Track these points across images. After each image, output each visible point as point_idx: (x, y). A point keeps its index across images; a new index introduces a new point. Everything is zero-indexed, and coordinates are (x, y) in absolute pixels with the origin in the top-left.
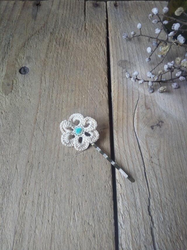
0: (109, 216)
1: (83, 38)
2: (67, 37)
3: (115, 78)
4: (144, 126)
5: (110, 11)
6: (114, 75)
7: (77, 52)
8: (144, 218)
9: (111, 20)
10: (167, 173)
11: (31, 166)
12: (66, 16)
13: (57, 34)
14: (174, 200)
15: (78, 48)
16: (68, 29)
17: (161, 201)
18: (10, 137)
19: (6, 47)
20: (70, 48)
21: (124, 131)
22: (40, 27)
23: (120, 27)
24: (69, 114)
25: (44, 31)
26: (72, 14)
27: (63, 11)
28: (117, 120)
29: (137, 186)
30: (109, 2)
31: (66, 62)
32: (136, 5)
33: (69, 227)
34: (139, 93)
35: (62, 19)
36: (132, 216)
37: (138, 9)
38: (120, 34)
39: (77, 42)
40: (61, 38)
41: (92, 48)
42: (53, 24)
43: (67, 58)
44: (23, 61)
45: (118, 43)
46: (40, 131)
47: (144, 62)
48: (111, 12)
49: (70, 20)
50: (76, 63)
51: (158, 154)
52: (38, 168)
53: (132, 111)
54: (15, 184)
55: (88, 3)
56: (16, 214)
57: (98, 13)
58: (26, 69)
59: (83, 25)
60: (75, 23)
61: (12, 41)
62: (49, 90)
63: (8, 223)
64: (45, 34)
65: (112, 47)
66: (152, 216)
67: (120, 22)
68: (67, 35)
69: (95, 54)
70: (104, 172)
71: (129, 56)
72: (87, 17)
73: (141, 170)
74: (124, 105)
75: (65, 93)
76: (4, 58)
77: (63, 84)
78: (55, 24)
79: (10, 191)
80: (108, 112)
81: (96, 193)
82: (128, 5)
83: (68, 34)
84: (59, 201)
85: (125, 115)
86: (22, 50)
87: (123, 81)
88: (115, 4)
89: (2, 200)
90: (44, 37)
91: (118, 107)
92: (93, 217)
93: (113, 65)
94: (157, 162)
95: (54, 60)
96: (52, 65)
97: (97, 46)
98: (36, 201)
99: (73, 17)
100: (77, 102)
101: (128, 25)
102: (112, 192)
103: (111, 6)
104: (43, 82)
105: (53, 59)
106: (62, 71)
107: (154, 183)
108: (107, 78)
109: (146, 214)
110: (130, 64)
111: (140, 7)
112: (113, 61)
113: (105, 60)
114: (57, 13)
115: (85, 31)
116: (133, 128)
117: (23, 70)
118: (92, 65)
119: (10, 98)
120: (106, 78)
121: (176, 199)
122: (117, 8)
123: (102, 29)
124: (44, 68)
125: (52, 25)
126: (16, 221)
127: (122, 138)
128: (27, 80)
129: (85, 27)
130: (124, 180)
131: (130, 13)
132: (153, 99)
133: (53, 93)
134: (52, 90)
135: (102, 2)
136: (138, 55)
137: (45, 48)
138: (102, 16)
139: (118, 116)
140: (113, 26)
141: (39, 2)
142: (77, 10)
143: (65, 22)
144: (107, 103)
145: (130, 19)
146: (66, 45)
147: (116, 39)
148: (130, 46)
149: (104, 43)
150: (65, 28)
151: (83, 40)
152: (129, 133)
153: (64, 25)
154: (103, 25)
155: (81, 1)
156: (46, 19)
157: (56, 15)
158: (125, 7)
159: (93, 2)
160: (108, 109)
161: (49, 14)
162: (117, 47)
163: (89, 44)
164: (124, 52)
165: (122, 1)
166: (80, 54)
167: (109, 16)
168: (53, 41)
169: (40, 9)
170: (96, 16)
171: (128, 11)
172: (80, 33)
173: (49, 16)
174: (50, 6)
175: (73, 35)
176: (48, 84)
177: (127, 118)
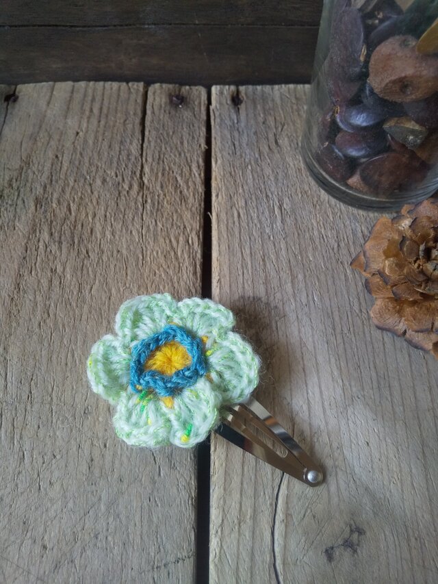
1: (134, 219)
2: (84, 215)
4: (306, 548)
5: (218, 120)
7: (112, 266)
9: (219, 155)
12: (85, 141)
13: (54, 205)
15: (115, 252)
16: (90, 185)
20: (90, 254)
21: (241, 571)
22: (7, 178)
23: (244, 179)
24: (70, 505)
25: (16, 194)
26: (106, 134)
27: (80, 122)
28: (222, 525)
30: (218, 87)
31: (74, 304)
32: (297, 99)
35: (75, 149)
37: (299, 114)
38: (243, 201)
39: (113, 234)
40: (65, 219)
41: (159, 253)
42: (46, 168)
43: (80, 291)
45: (238, 236)
47: (311, 303)
48: (220, 125)
49: (96, 155)
50: (107, 311)
53: (269, 491)
55: (154, 93)
57: (183, 129)
59: (134, 173)
60: (111, 168)
62: (14, 412)
65: (217, 248)
67: (247, 160)
69: (167, 275)
71: (267, 283)
72: (149, 142)
74: (246, 468)
75: (63, 423)
77: (60, 385)
78: (52, 168)
80: (194, 493)
82: (273, 100)
83: (89, 204)
85: (248, 503)
88: (235, 94)
90: (15, 216)
91: (226, 473)
95: (39, 299)
96: (30, 320)
97: (175, 244)
99: (106, 143)
100: (96, 453)
101: (268, 171)
103: (221, 104)
105: (38, 293)
106: (62, 337)
114: (61, 128)
115: (141, 194)
116: (270, 557)
122: (238, 109)
123: (190, 184)
125: (41, 172)
131: (276, 128)
132: (335, 445)
133: (25, 425)
134: (24, 411)
135: (197, 87)
136: (294, 278)
137: (15, 256)
138: (193, 137)
139: (226, 509)
140: (224, 174)
141: (13, 87)
142: (120, 119)
143: (82, 163)
144: (193, 458)
145: (276, 151)
146: (79, 245)
147: (230, 221)
148: (271, 245)
149: (194, 232)
150: (81, 184)
151: (133, 225)
152: (258, 578)
153: (77, 174)
154: (195, 169)
155: (133, 85)
156: (26, 150)
157: (56, 137)
158: (264, 108)
159: (169, 89)
160: (193, 483)
161: (38, 132)
162: (233, 250)
163: (151, 239)
164: (252, 267)
165: (256, 85)
166: (122, 275)
167: (215, 138)
168: (42, 231)
169: (14, 113)
170: (176, 140)
171: (271, 122)
172: (124, 199)
173: (38, 139)
174: (43, 104)
175: (103, 208)
176: (12, 389)
177: (254, 517)
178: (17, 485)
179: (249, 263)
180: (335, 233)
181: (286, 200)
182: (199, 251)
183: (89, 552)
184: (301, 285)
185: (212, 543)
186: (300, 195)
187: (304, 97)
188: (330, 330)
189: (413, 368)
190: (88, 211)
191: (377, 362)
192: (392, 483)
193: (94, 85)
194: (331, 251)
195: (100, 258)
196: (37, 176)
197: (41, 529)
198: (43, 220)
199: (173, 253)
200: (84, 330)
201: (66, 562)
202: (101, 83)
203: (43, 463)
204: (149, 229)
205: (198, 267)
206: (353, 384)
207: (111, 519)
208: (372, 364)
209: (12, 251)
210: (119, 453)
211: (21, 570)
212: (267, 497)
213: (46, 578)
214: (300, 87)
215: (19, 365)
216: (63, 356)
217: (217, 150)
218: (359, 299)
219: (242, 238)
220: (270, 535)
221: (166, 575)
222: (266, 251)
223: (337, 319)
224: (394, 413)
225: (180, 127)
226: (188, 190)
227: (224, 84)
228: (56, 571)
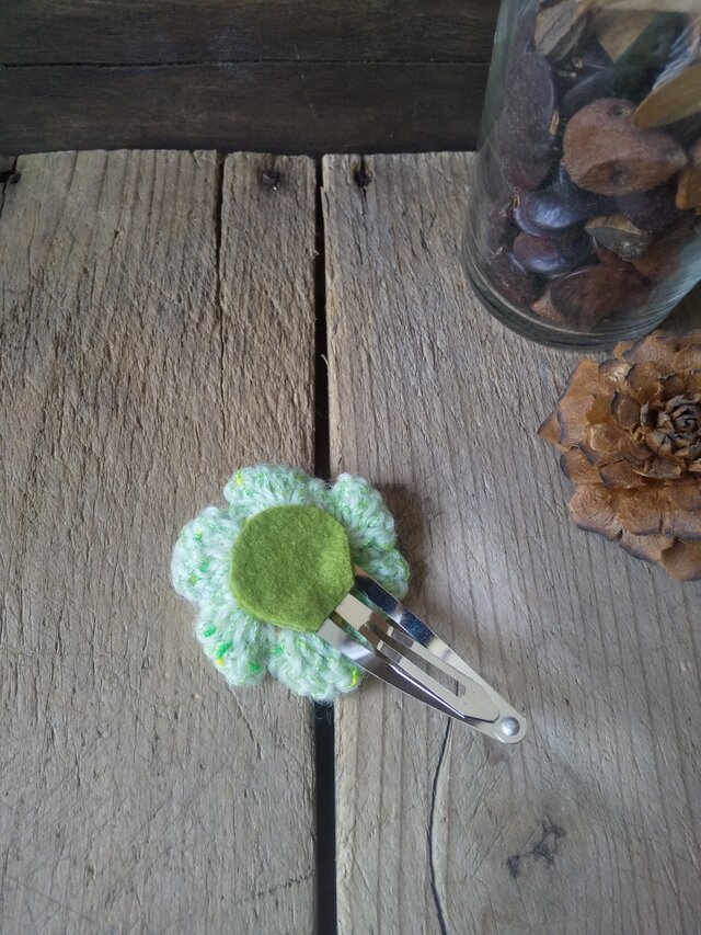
1: (207, 368)
2: (131, 363)
4: (479, 858)
5: (335, 210)
7: (177, 442)
9: (337, 266)
12: (129, 245)
13: (85, 348)
15: (181, 419)
20: (142, 423)
21: (384, 893)
22: (9, 305)
23: (375, 301)
24: (127, 806)
25: (25, 330)
26: (161, 234)
27: (120, 215)
28: (354, 829)
30: (333, 156)
31: (121, 501)
32: (454, 175)
35: (113, 259)
37: (457, 199)
38: (375, 337)
39: (177, 391)
40: (102, 370)
41: (249, 419)
42: (69, 290)
43: (129, 480)
45: (367, 387)
47: (481, 491)
48: (338, 219)
49: (146, 268)
50: (171, 509)
53: (422, 776)
55: (234, 167)
57: (280, 224)
59: (206, 295)
60: (170, 288)
62: (35, 669)
64: (30, 344)
65: (338, 411)
67: (379, 273)
72: (228, 246)
74: (387, 743)
75: (111, 683)
77: (104, 627)
78: (78, 290)
80: (311, 783)
82: (417, 178)
83: (138, 345)
85: (392, 795)
88: (359, 169)
90: (23, 366)
91: (358, 752)
95: (67, 494)
96: (54, 527)
97: (272, 404)
99: (161, 248)
100: (163, 728)
101: (412, 290)
103: (337, 185)
105: (64, 485)
106: (105, 552)
110: (419, 508)
114: (91, 225)
115: (218, 328)
116: (427, 873)
122: (365, 191)
123: (293, 310)
124: (18, 543)
125: (65, 295)
131: (423, 222)
133: (52, 688)
134: (50, 667)
135: (300, 158)
136: (454, 454)
137: (26, 428)
138: (296, 238)
139: (360, 804)
140: (345, 295)
141: (12, 159)
142: (182, 210)
143: (125, 280)
144: (308, 730)
145: (423, 258)
146: (125, 410)
147: (357, 369)
148: (418, 405)
149: (301, 387)
150: (125, 314)
151: (207, 377)
152: (409, 904)
153: (117, 297)
154: (299, 288)
155: (201, 154)
156: (37, 261)
157: (84, 240)
158: (403, 190)
159: (256, 161)
160: (309, 768)
161: (55, 232)
162: (362, 412)
163: (236, 398)
164: (391, 439)
165: (391, 152)
166: (193, 455)
167: (330, 239)
168: (67, 388)
169: (15, 200)
170: (269, 243)
171: (415, 212)
172: (192, 336)
173: (54, 242)
174: (60, 185)
175: (160, 352)
176: (31, 634)
177: (402, 816)
178: (44, 779)
179: (386, 432)
180: (514, 383)
181: (440, 335)
182: (310, 416)
183: (156, 876)
184: (464, 465)
185: (340, 856)
186: (461, 327)
187: (465, 172)
188: (509, 533)
189: (634, 588)
190: (137, 355)
191: (580, 579)
192: (604, 759)
193: (140, 154)
194: (509, 412)
195: (158, 429)
196: (56, 303)
197: (84, 844)
198: (68, 372)
199: (270, 419)
200: (138, 542)
201: (123, 891)
202: (151, 152)
203: (83, 745)
204: (231, 383)
205: (309, 439)
206: (544, 613)
207: (188, 826)
208: (571, 583)
209: (22, 420)
210: (197, 726)
211: (56, 906)
212: (420, 786)
213: (94, 916)
214: (458, 155)
215: (40, 597)
216: (107, 581)
217: (333, 257)
218: (552, 485)
219: (374, 394)
220: (425, 841)
221: (273, 904)
222: (412, 414)
223: (519, 515)
224: (606, 655)
225: (275, 222)
226: (289, 321)
227: (342, 152)
228: (109, 905)
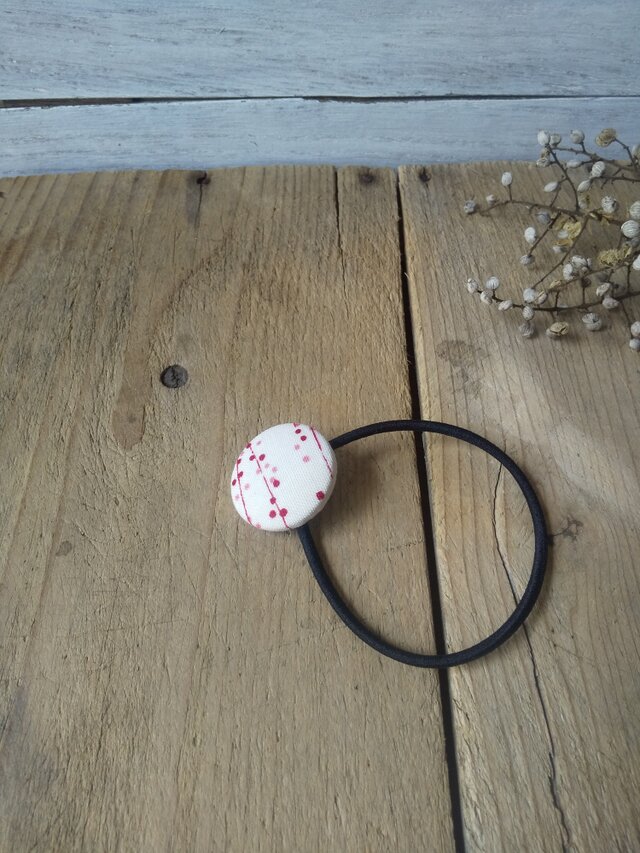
0: (438, 807)
1: (336, 280)
2: (289, 278)
3: (432, 394)
4: (527, 535)
5: (408, 195)
6: (428, 383)
7: (320, 319)
8: (541, 814)
9: (412, 224)
10: (601, 677)
11: (206, 661)
12: (283, 215)
13: (261, 270)
14: (628, 762)
15: (322, 307)
16: (292, 252)
17: (588, 764)
18: (142, 572)
19: (118, 309)
20: (299, 309)
21: (467, 553)
22: (212, 248)
23: (438, 243)
25: (223, 261)
26: (302, 209)
27: (276, 200)
28: (445, 517)
29: (514, 716)
30: (405, 166)
31: (289, 349)
32: (484, 174)
33: (323, 842)
34: (504, 437)
35: (274, 222)
36: (505, 807)
39: (318, 292)
40: (272, 281)
42: (248, 239)
43: (293, 338)
44: (171, 348)
45: (436, 290)
46: (227, 555)
47: (515, 344)
48: (410, 199)
49: (294, 227)
51: (571, 618)
52: (226, 666)
54: (163, 713)
55: (344, 173)
56: (170, 804)
57: (375, 202)
58: (179, 371)
59: (332, 241)
60: (310, 238)
61: (134, 291)
63: (148, 830)
64: (227, 267)
66: (563, 808)
67: (439, 227)
68: (291, 269)
69: (372, 326)
70: (417, 678)
71: (468, 329)
72: (344, 215)
73: (525, 671)
74: (463, 474)
76: (116, 340)
78: (254, 240)
79: (149, 734)
80: (417, 493)
81: (396, 740)
82: (460, 176)
83: (293, 268)
84: (292, 763)
85: (468, 500)
86: (165, 316)
87: (455, 402)
88: (423, 172)
89: (128, 761)
90: (225, 279)
91: (444, 478)
92: (392, 811)
93: (425, 354)
94: (569, 644)
95: (257, 345)
96: (251, 361)
97: (377, 301)
98: (224, 765)
99: (303, 217)
101: (462, 236)
102: (443, 736)
103: (409, 181)
104: (230, 409)
105: (255, 341)
106: (282, 375)
107: (563, 709)
108: (407, 392)
109: (546, 804)
110: (473, 353)
111: (494, 181)
112: (424, 345)
113: (398, 339)
114: (258, 204)
115: (341, 259)
116: (494, 543)
117: (169, 375)
118: (364, 356)
119: (138, 457)
120: (404, 391)
121: (632, 758)
122: (427, 184)
123: (386, 249)
124: (230, 369)
125: (246, 242)
126: (169, 824)
127: (464, 575)
128: (184, 405)
129: (339, 246)
130: (476, 699)
131: (466, 199)
132: (547, 456)
136: (495, 325)
137: (229, 311)
138: (386, 210)
139: (448, 505)
140: (418, 240)
142: (314, 196)
143: (282, 234)
145: (468, 219)
146: (288, 303)
147: (428, 279)
149: (394, 291)
150: (284, 252)
151: (336, 285)
152: (484, 557)
153: (278, 243)
154: (389, 237)
156: (227, 224)
157: (255, 213)
158: (452, 183)
159: (358, 170)
161: (236, 209)
162: (433, 304)
163: (354, 296)
164: (453, 317)
166: (330, 326)
167: (406, 210)
168: (252, 291)
169: (208, 193)
170: (369, 213)
171: (460, 194)
172: (325, 263)
173: (237, 215)
174: (236, 185)
175: (306, 272)
176: (242, 415)
177: (475, 510)
179: (450, 316)
181: (482, 260)
182: (400, 307)
184: (502, 330)
185: (438, 531)
186: (496, 256)
187: (492, 172)
188: (534, 366)
189: (618, 395)
190: (292, 274)
191: (583, 391)
192: (605, 487)
193: (285, 167)
195: (308, 313)
196: (241, 246)
198: (252, 282)
199: (375, 308)
200: (302, 370)
202: (291, 166)
204: (350, 289)
205: (401, 319)
206: (560, 408)
208: (577, 392)
209: (226, 307)
215: (246, 396)
216: (285, 390)
217: (409, 219)
219: (440, 292)
220: (491, 525)
221: (400, 555)
223: (541, 357)
224: (602, 431)
225: (372, 201)
226: (384, 254)
